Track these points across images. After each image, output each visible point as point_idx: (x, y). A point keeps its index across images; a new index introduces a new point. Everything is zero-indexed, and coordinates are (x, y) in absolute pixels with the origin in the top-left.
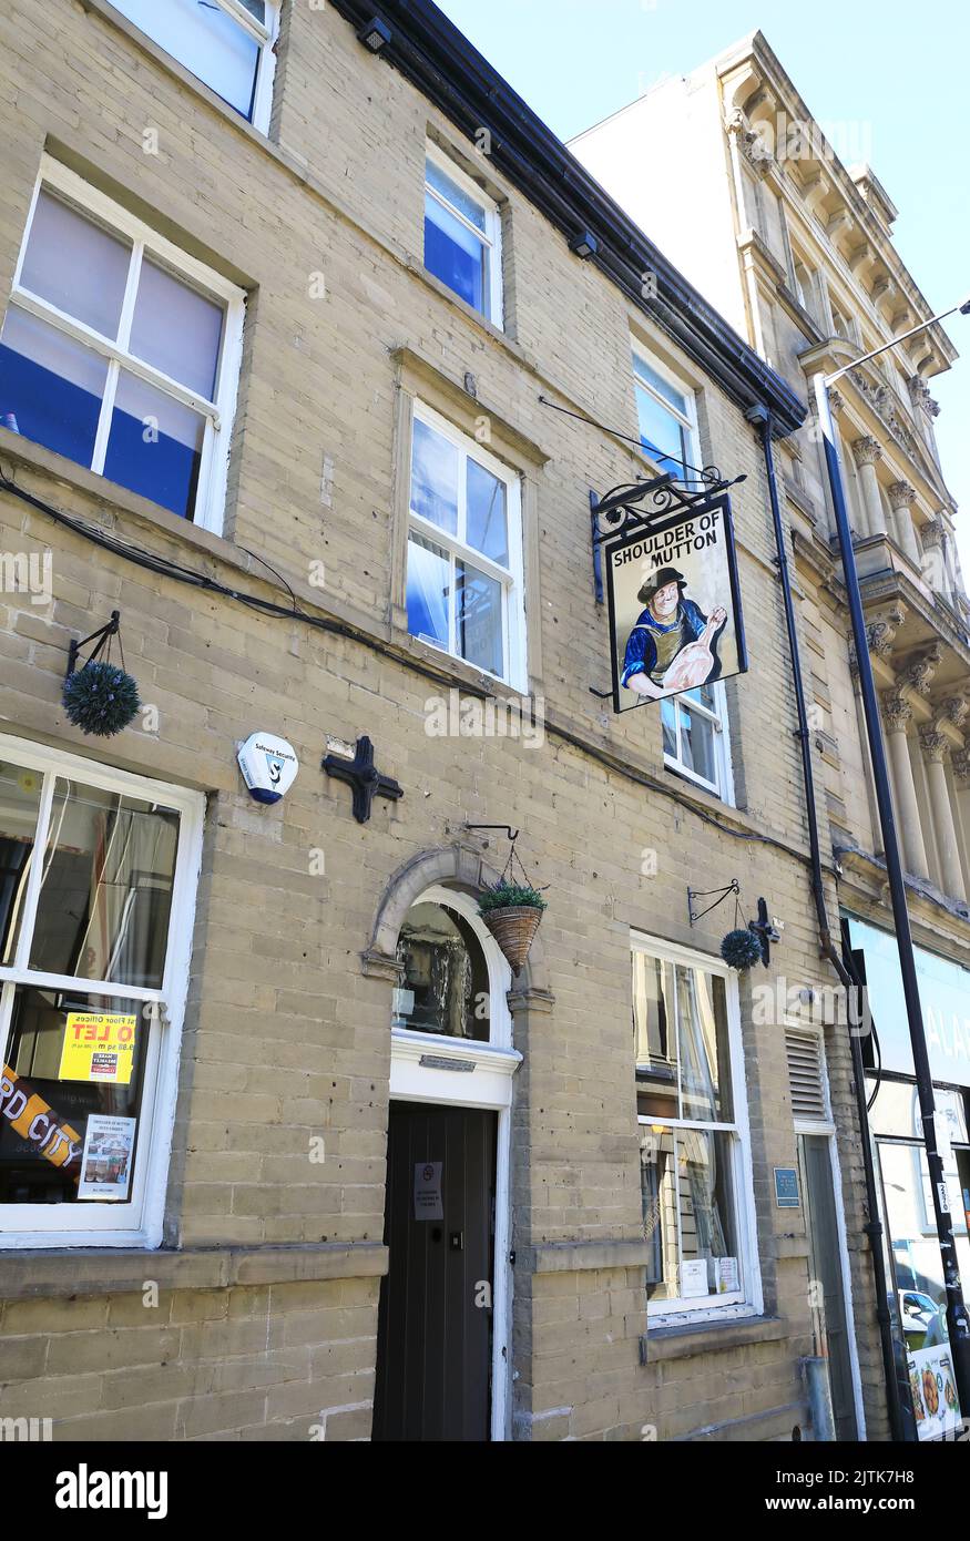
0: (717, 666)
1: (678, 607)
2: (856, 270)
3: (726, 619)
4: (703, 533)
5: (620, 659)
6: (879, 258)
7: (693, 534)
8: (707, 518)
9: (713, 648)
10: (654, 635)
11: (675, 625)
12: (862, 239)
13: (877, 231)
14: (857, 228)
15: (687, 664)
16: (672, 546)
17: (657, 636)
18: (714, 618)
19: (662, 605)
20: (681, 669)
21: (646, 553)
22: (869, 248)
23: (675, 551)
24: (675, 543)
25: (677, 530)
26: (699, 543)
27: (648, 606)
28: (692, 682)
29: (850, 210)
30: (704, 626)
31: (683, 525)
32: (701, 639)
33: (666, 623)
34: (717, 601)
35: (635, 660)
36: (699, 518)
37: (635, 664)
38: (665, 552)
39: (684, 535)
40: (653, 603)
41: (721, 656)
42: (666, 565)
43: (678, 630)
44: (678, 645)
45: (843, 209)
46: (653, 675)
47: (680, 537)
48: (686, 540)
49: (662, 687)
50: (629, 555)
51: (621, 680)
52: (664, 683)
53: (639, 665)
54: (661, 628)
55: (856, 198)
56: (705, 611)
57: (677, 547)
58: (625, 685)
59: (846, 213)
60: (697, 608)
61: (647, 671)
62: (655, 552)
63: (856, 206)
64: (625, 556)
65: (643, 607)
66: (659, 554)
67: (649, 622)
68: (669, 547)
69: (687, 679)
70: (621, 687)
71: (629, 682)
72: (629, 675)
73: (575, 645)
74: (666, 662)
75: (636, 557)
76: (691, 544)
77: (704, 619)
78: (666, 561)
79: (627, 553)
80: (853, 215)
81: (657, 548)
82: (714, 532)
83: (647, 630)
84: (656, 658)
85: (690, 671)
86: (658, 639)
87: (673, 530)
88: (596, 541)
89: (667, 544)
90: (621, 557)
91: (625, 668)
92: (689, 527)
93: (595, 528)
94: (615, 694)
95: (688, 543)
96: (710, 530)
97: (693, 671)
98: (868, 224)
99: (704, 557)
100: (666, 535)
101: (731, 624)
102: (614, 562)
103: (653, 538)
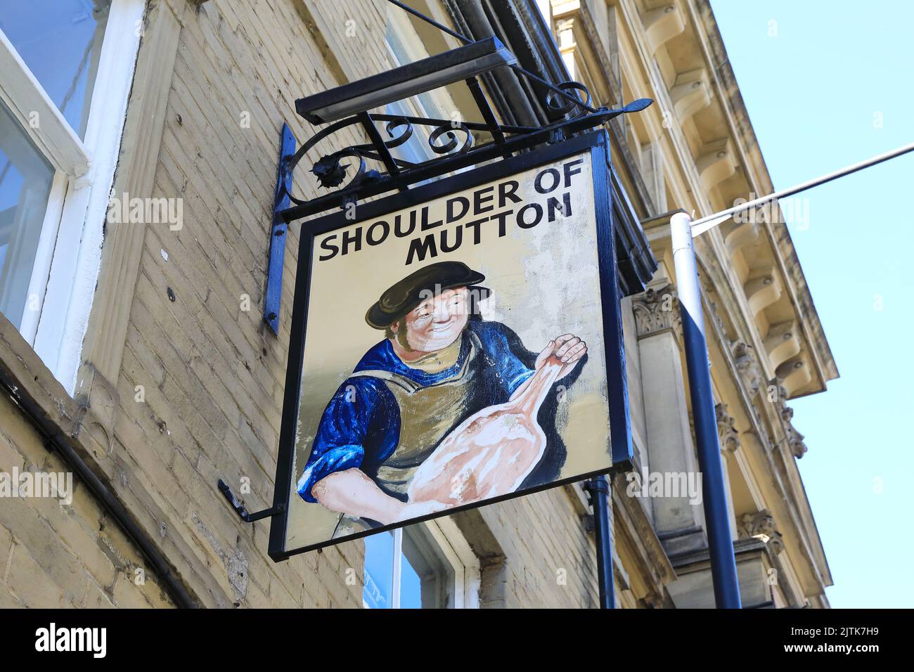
0: (555, 452)
1: (465, 336)
2: (706, 172)
3: (584, 359)
4: (543, 200)
5: (303, 439)
6: (742, 167)
7: (516, 199)
8: (554, 172)
9: (547, 415)
10: (397, 391)
11: (454, 370)
12: (720, 129)
13: (744, 125)
14: (716, 107)
15: (475, 450)
16: (462, 222)
17: (403, 392)
18: (554, 358)
19: (425, 332)
20: (459, 461)
21: (398, 234)
22: (729, 146)
23: (468, 234)
24: (471, 216)
25: (477, 195)
26: (530, 216)
27: (390, 334)
28: (486, 487)
29: (710, 73)
30: (527, 372)
31: (496, 184)
32: (515, 399)
33: (429, 367)
34: (563, 322)
35: (343, 442)
36: (533, 173)
37: (338, 452)
38: (444, 234)
39: (495, 202)
40: (403, 330)
41: (566, 433)
42: (442, 257)
43: (461, 380)
44: (455, 411)
45: (699, 68)
46: (384, 473)
47: (483, 205)
48: (498, 210)
49: (404, 498)
50: (357, 239)
51: (299, 483)
52: (410, 490)
53: (350, 453)
54: (418, 378)
55: (721, 59)
56: (532, 341)
57: (476, 225)
58: (308, 495)
59: (704, 76)
60: (512, 336)
61: (369, 466)
62: (420, 234)
63: (720, 72)
64: (346, 240)
65: (379, 336)
66: (430, 239)
67: (389, 365)
68: (457, 223)
69: (472, 481)
70: (295, 502)
71: (318, 489)
72: (320, 474)
73: (202, 371)
74: (421, 445)
75: (371, 242)
76: (511, 221)
77: (528, 359)
78: (445, 249)
79: (352, 234)
80: (713, 83)
81: (425, 226)
82: (567, 198)
83: (380, 383)
84: (396, 439)
85: (483, 463)
86: (406, 399)
87: (469, 194)
88: (282, 216)
89: (450, 219)
90: (338, 242)
91: (312, 459)
92: (508, 188)
93: (282, 191)
94: (278, 514)
95: (502, 217)
96: (558, 194)
97: (492, 463)
98: (733, 108)
99: (538, 243)
100: (450, 204)
101: (596, 370)
102: (318, 251)
103: (418, 209)
